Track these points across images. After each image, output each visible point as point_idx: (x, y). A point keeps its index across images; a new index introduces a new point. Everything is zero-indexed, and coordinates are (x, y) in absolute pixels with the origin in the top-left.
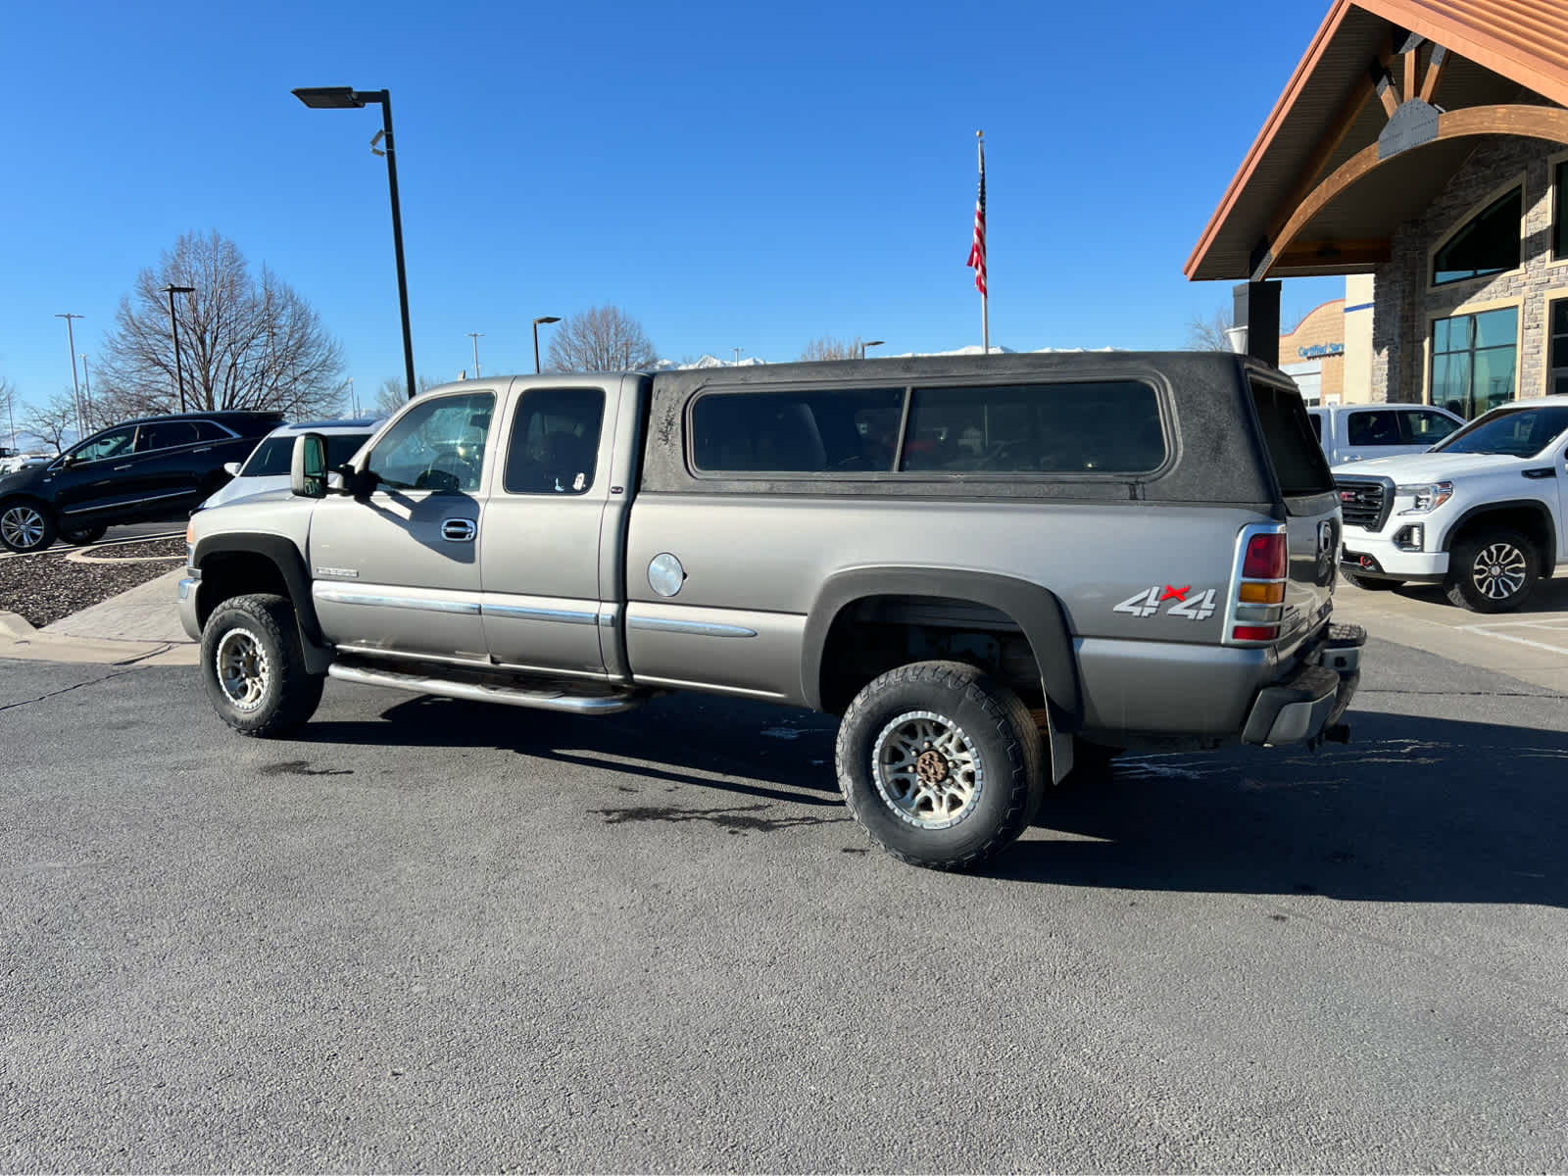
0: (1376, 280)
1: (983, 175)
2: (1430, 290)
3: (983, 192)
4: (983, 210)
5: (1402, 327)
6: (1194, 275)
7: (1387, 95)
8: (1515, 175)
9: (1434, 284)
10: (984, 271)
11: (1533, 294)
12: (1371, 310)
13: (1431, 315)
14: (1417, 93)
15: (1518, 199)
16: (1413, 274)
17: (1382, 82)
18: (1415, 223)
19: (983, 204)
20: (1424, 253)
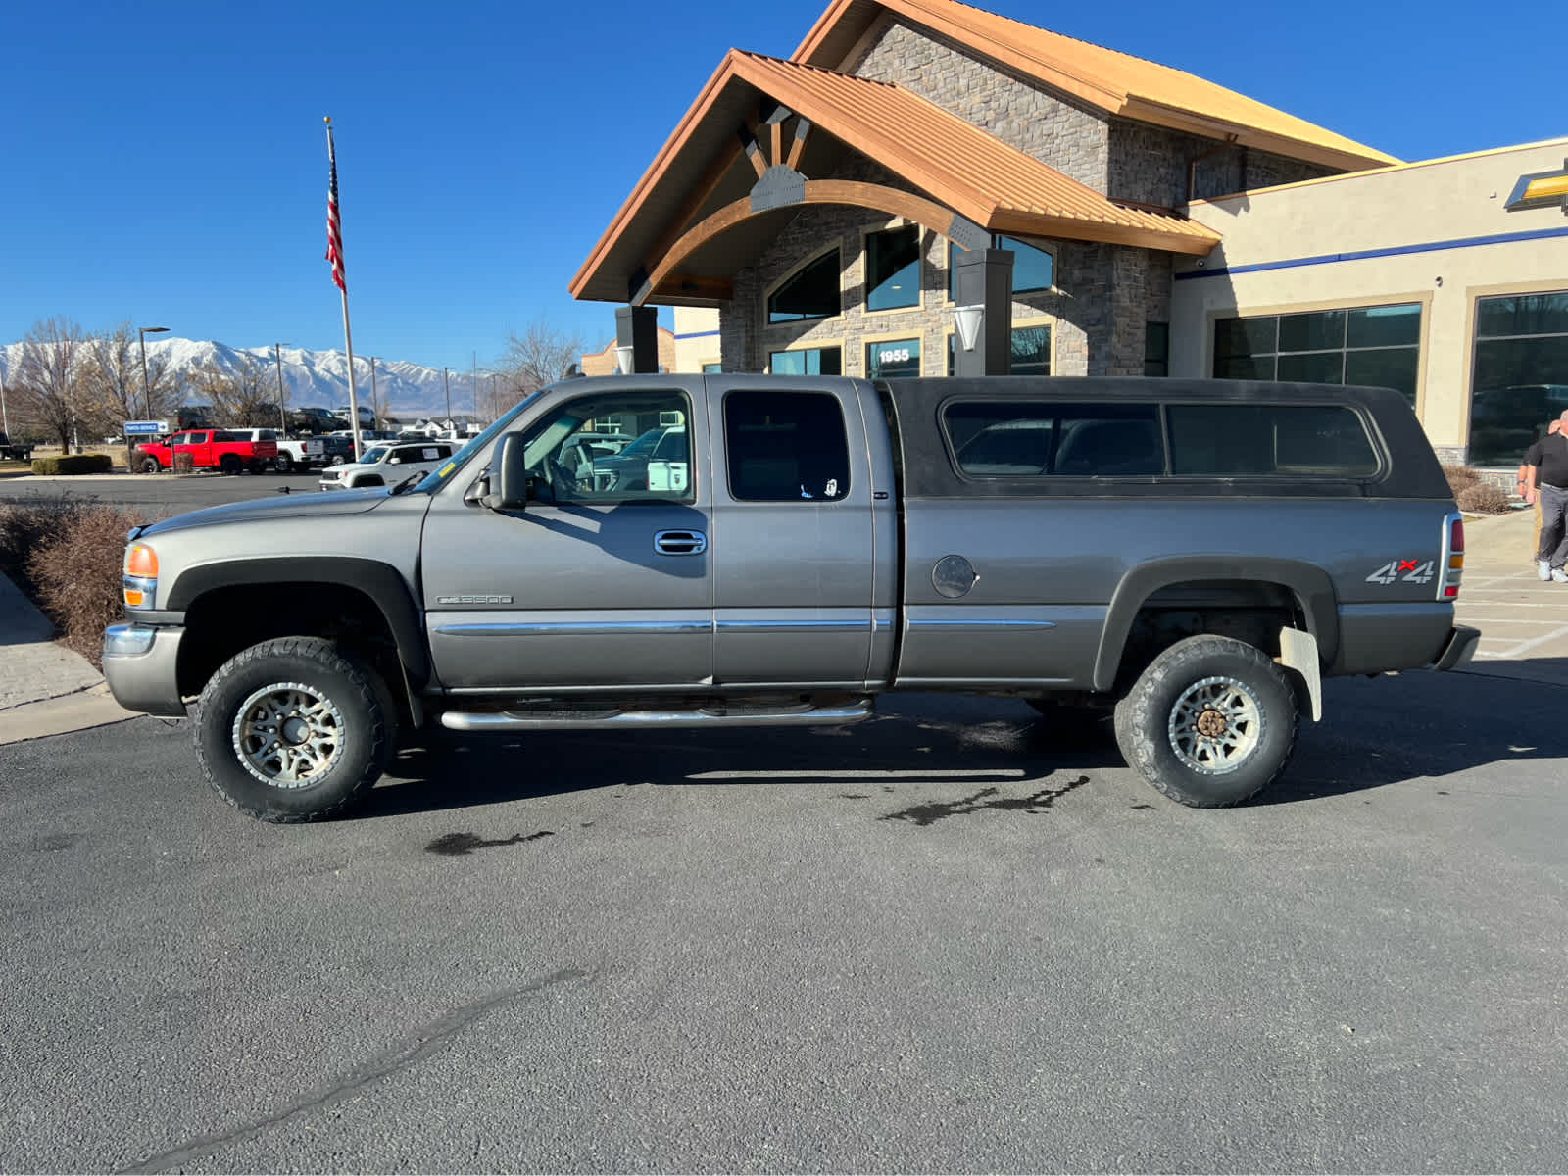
0: (722, 314)
1: (334, 163)
2: (766, 327)
3: (335, 182)
4: (336, 201)
5: (746, 357)
6: (580, 294)
7: (756, 157)
8: (832, 239)
9: (770, 323)
10: (341, 265)
11: (851, 337)
12: (719, 337)
13: (769, 348)
14: (784, 160)
15: (837, 256)
16: (752, 312)
17: (751, 144)
18: (750, 269)
19: (335, 195)
20: (759, 295)
